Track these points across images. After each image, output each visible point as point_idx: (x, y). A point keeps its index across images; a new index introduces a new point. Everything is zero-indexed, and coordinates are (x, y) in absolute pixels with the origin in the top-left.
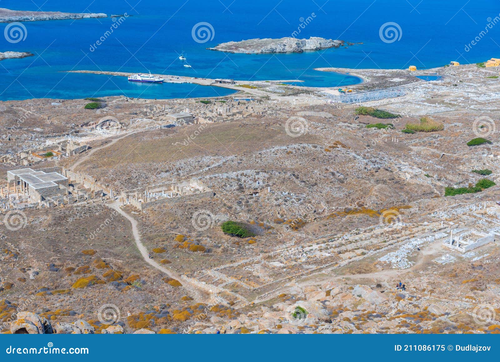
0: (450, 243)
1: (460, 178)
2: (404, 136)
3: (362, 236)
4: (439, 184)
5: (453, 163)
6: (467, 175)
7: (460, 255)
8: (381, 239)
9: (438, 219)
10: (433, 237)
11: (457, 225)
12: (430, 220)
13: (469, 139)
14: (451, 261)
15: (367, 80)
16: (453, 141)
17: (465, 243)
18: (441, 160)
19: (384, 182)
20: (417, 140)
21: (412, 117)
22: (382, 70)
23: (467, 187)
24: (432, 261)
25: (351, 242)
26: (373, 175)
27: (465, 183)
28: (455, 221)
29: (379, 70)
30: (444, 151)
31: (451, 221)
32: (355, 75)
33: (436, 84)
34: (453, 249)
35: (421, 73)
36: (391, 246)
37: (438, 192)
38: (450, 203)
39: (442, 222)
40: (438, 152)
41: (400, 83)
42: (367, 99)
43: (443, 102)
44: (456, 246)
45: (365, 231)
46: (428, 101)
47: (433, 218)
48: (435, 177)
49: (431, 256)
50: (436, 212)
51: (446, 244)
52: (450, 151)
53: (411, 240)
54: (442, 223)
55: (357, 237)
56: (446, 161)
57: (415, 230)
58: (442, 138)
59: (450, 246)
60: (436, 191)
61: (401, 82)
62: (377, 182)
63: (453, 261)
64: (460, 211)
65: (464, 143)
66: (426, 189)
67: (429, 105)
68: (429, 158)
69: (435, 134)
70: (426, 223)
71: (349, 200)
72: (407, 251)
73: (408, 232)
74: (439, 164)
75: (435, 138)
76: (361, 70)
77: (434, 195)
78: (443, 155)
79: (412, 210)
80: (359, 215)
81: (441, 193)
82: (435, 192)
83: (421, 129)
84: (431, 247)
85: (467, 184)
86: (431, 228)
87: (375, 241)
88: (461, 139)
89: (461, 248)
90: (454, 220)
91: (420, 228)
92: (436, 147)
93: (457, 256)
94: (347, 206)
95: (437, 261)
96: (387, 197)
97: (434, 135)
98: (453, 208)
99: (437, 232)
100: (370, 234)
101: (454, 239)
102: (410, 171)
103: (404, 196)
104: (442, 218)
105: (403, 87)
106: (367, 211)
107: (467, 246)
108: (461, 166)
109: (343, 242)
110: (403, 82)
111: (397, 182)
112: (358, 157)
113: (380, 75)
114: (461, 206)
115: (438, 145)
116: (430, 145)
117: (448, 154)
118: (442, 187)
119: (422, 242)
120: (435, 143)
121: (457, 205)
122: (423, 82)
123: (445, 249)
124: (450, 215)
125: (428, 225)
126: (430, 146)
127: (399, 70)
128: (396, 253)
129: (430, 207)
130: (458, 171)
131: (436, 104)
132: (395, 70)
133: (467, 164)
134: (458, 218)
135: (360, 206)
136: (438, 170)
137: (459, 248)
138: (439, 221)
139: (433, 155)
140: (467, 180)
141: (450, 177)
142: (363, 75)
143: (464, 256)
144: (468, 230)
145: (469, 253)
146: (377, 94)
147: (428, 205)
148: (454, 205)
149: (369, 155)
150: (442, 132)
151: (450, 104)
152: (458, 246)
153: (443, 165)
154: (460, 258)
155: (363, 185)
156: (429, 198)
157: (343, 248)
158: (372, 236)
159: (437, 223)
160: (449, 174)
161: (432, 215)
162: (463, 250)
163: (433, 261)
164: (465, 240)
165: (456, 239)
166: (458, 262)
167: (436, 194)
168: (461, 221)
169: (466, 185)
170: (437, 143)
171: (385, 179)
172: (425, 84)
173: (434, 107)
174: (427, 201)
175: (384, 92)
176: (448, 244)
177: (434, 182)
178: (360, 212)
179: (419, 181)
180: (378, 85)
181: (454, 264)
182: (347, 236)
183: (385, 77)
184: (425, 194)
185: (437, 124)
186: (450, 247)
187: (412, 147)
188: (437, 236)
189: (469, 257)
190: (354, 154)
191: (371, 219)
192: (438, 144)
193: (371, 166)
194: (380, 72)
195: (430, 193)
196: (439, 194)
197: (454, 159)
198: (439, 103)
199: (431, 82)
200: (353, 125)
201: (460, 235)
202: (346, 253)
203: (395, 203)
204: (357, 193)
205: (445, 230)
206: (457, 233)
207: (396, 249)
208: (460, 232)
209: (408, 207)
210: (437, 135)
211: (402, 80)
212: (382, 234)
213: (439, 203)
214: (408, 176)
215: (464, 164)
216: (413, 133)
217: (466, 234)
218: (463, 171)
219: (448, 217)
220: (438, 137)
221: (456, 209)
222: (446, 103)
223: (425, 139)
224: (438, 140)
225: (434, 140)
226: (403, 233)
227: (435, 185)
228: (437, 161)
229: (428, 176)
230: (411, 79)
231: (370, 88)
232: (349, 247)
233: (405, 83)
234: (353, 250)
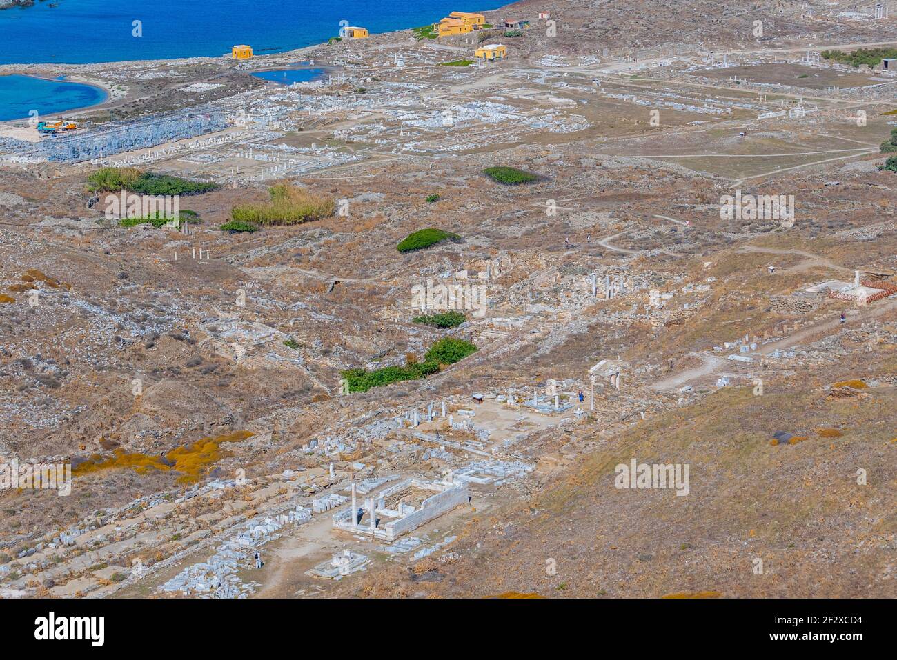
0: (351, 519)
1: (383, 341)
2: (228, 240)
3: (114, 528)
4: (327, 363)
5: (362, 305)
6: (401, 331)
7: (382, 549)
8: (165, 532)
9: (320, 458)
10: (308, 510)
11: (371, 468)
12: (298, 465)
13: (401, 235)
14: (357, 569)
15: (118, 93)
16: (360, 243)
17: (392, 514)
18: (330, 298)
19: (174, 372)
20: (265, 250)
21: (248, 187)
22: (157, 63)
23: (403, 364)
24: (305, 573)
25: (82, 551)
26: (141, 358)
27: (396, 354)
28: (365, 459)
29: (149, 64)
30: (337, 272)
31: (355, 460)
32: (83, 80)
33: (309, 92)
34: (362, 535)
35: (267, 62)
36: (195, 548)
37: (324, 387)
38: (354, 411)
39: (332, 464)
40: (322, 277)
41: (210, 96)
42: (121, 146)
43: (329, 139)
44: (368, 525)
45: (121, 516)
46: (290, 139)
47: (307, 458)
48: (314, 346)
49: (305, 562)
50: (316, 439)
51: (342, 524)
52: (355, 272)
53: (247, 524)
54: (331, 468)
55: (99, 535)
56: (345, 298)
57: (259, 495)
58: (332, 238)
59: (354, 526)
60: (317, 384)
61: (212, 91)
62: (154, 374)
63: (362, 568)
64: (377, 430)
65: (389, 247)
66: (287, 381)
67: (294, 149)
68: (294, 294)
69: (313, 229)
70: (288, 473)
71: (76, 433)
72: (238, 556)
73: (240, 504)
74: (323, 310)
75: (311, 238)
76: (99, 66)
77: (312, 396)
78: (336, 282)
79: (255, 442)
80: (105, 473)
81: (331, 387)
82: (316, 386)
83: (272, 217)
84: (302, 536)
85: (402, 356)
86: (303, 485)
87: (149, 539)
88: (382, 235)
89: (383, 529)
90: (365, 455)
91: (273, 489)
92: (315, 263)
93: (373, 552)
94: (71, 452)
95: (319, 573)
96: (182, 413)
97: (310, 232)
98: (359, 424)
99: (317, 495)
100: (134, 522)
101: (362, 507)
102: (245, 335)
103: (231, 408)
104: (331, 454)
105: (220, 104)
106: (129, 459)
107: (397, 521)
108: (385, 310)
109: (61, 552)
110: (218, 91)
111: (209, 371)
112: (95, 309)
113: (152, 76)
114: (382, 417)
115: (321, 259)
116: (300, 258)
117: (348, 280)
118: (333, 370)
119: (277, 526)
120: (312, 253)
121: (371, 414)
122: (276, 87)
123: (343, 536)
124: (353, 445)
125: (294, 479)
126: (300, 261)
127: (203, 60)
128: (207, 565)
129: (304, 429)
130: (375, 323)
131: (310, 147)
132: (191, 61)
133: (400, 301)
134: (372, 451)
135: (108, 445)
136: (320, 327)
137: (377, 531)
138: (323, 463)
139: (309, 287)
140: (402, 345)
141: (355, 342)
142: (106, 80)
143: (391, 550)
144: (400, 480)
145: (403, 540)
146: (147, 130)
147: (298, 425)
148: (364, 416)
149: (126, 301)
150: (330, 222)
151: (348, 145)
152: (373, 524)
153: (334, 311)
154: (381, 557)
155: (115, 388)
156: (299, 405)
157: (62, 569)
158: (141, 527)
159: (319, 471)
160: (351, 333)
161: (306, 449)
162: (389, 534)
163: (308, 573)
164: (393, 506)
165: (368, 506)
166: (377, 568)
167: (318, 390)
168: (382, 457)
169: (401, 360)
170: (317, 252)
171: (174, 364)
172: (278, 93)
173: (306, 154)
174: (294, 413)
175: (168, 123)
176: (347, 524)
177: (311, 360)
178: (112, 462)
179: (271, 360)
180: (148, 106)
181: (364, 576)
182: (73, 535)
183: (167, 81)
184: (288, 395)
185: (316, 200)
186: (353, 530)
187: (248, 271)
188: (318, 504)
189: (404, 551)
190: (81, 303)
191: (141, 479)
192: (320, 255)
193: (132, 333)
194: (151, 69)
195: (302, 391)
196: (328, 390)
197: (365, 292)
198: (320, 144)
199: (296, 85)
200: (83, 223)
201: (378, 494)
202: (70, 583)
203: (206, 429)
204: (99, 412)
205: (339, 487)
206: (372, 490)
207: (206, 553)
208: (380, 486)
209: (243, 436)
210: (318, 231)
211: (214, 86)
212: (169, 516)
213: (325, 415)
214: (240, 350)
215: (394, 302)
216: (251, 232)
217: (394, 489)
218: (389, 323)
219: (349, 450)
220: (321, 234)
221: (367, 427)
222: (340, 142)
223: (287, 245)
224: (322, 243)
225: (310, 245)
226: (227, 509)
227: (315, 369)
228: (317, 301)
229: (294, 344)
230: (240, 81)
231: (126, 114)
232: (78, 564)
233: (222, 94)
234: (88, 573)
